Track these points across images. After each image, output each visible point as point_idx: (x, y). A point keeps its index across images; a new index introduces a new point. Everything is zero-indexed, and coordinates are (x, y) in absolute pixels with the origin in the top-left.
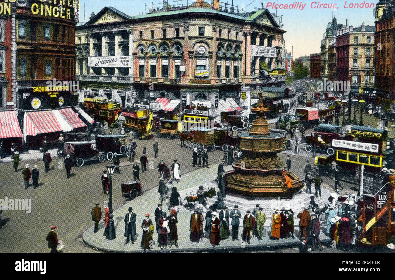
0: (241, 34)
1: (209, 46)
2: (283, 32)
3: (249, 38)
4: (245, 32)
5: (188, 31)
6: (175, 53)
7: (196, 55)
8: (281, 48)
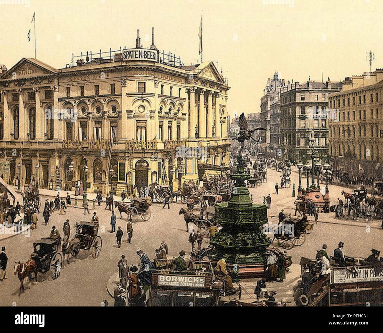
0: (184, 90)
1: (150, 104)
2: (227, 89)
3: (193, 95)
4: (188, 88)
5: (125, 86)
6: (110, 113)
7: (135, 115)
8: (225, 106)
